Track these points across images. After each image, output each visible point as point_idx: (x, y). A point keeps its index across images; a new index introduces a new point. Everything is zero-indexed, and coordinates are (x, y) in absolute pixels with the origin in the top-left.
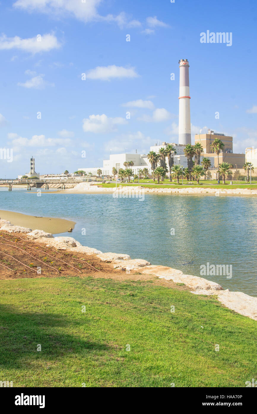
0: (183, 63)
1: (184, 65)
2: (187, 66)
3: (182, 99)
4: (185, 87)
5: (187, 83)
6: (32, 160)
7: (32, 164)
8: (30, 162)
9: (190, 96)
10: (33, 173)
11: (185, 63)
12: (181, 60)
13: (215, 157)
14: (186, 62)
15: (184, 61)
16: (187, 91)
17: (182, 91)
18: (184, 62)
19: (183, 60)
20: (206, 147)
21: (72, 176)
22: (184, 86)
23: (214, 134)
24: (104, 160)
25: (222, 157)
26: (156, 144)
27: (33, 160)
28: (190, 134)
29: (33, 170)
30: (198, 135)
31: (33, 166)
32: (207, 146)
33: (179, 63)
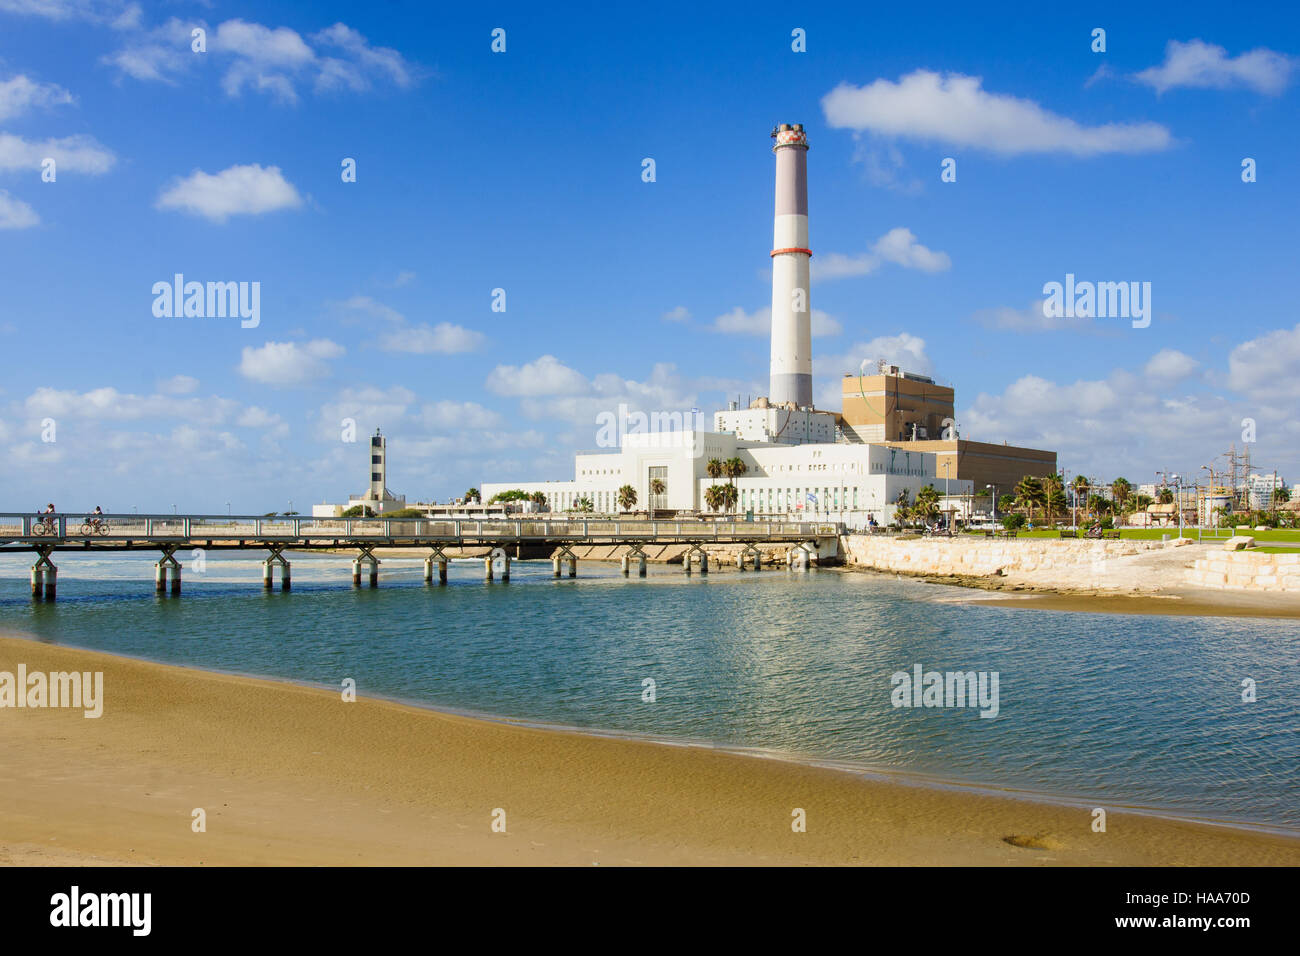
0: (787, 138)
1: (792, 142)
2: (800, 148)
3: (785, 257)
4: (795, 216)
5: (801, 206)
6: (376, 442)
7: (376, 460)
8: (369, 451)
9: (810, 249)
10: (381, 497)
11: (796, 136)
12: (783, 127)
13: (938, 453)
14: (799, 134)
15: (792, 129)
16: (802, 231)
17: (785, 229)
18: (791, 133)
19: (789, 128)
20: (884, 420)
21: (525, 511)
22: (793, 213)
23: (907, 376)
24: (579, 454)
25: (956, 453)
26: (735, 403)
27: (382, 444)
28: (810, 376)
29: (380, 484)
30: (855, 380)
31: (379, 468)
32: (887, 415)
33: (774, 136)
